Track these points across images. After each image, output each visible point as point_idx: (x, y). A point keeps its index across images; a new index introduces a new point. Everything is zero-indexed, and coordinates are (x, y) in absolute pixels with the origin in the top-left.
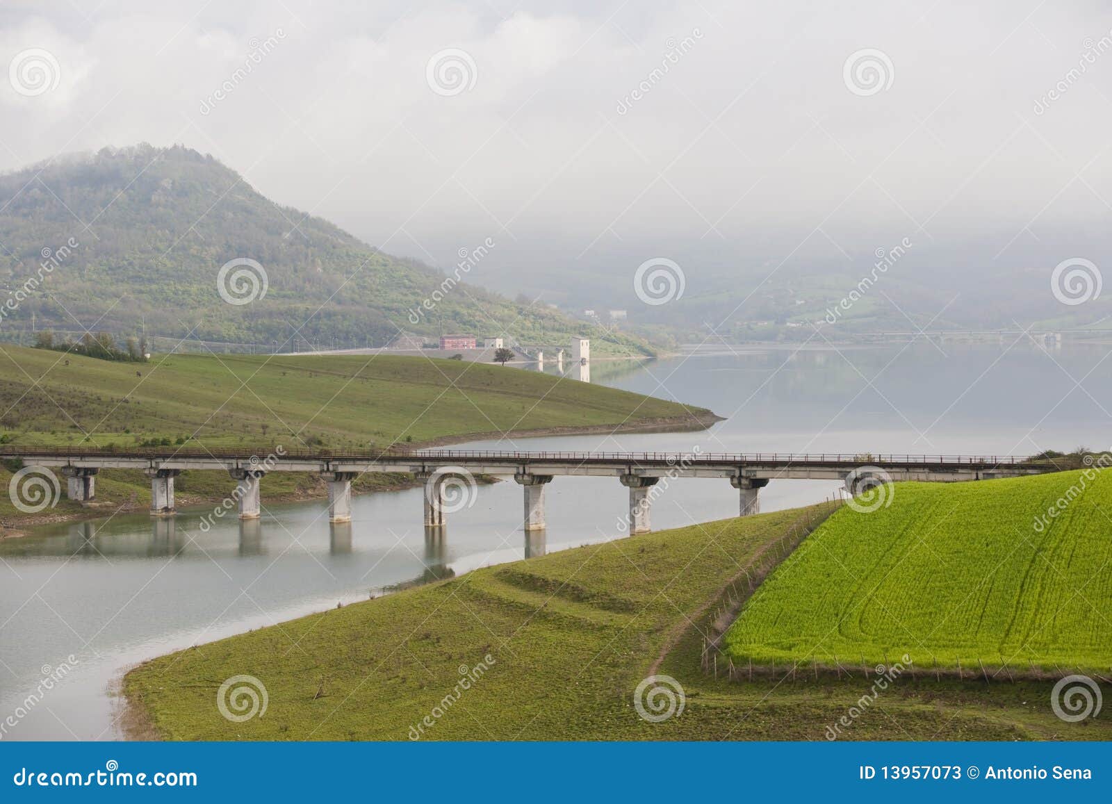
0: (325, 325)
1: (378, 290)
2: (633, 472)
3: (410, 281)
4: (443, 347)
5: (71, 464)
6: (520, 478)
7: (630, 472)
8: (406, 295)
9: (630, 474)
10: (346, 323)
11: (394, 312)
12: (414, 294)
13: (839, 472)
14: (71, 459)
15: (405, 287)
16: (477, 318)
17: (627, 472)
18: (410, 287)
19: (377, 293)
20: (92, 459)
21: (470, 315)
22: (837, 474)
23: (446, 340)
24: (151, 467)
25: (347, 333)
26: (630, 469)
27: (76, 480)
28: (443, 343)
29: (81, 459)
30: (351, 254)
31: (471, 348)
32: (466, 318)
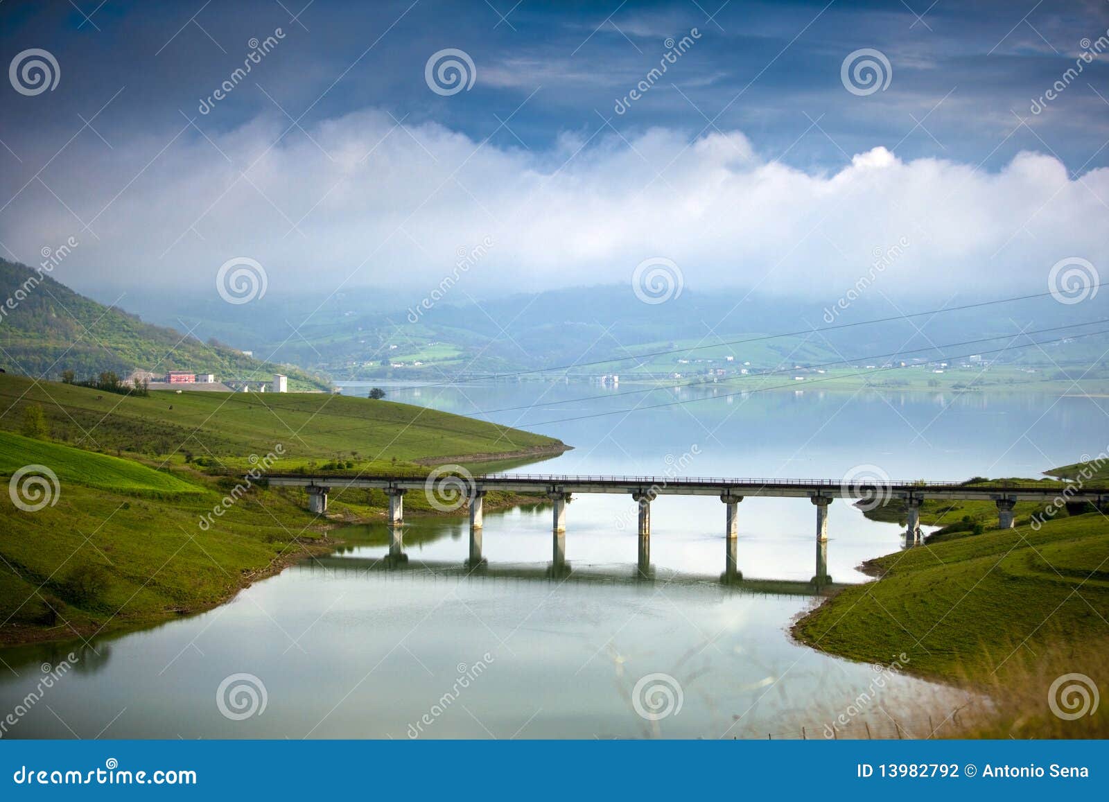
0: (72, 361)
1: (103, 333)
2: (821, 494)
3: (127, 325)
4: (169, 381)
5: (314, 484)
6: (726, 498)
7: (819, 494)
8: (125, 337)
9: (819, 496)
10: (88, 360)
11: (120, 351)
12: (133, 337)
13: (990, 495)
14: (314, 480)
15: (124, 330)
16: (186, 357)
17: (816, 494)
18: (128, 331)
19: (102, 335)
20: (333, 480)
21: (180, 355)
22: (988, 496)
23: (172, 375)
24: (390, 487)
25: (90, 368)
26: (819, 492)
27: (317, 497)
28: (170, 378)
29: (324, 480)
30: (77, 302)
31: (191, 382)
32: (178, 358)
